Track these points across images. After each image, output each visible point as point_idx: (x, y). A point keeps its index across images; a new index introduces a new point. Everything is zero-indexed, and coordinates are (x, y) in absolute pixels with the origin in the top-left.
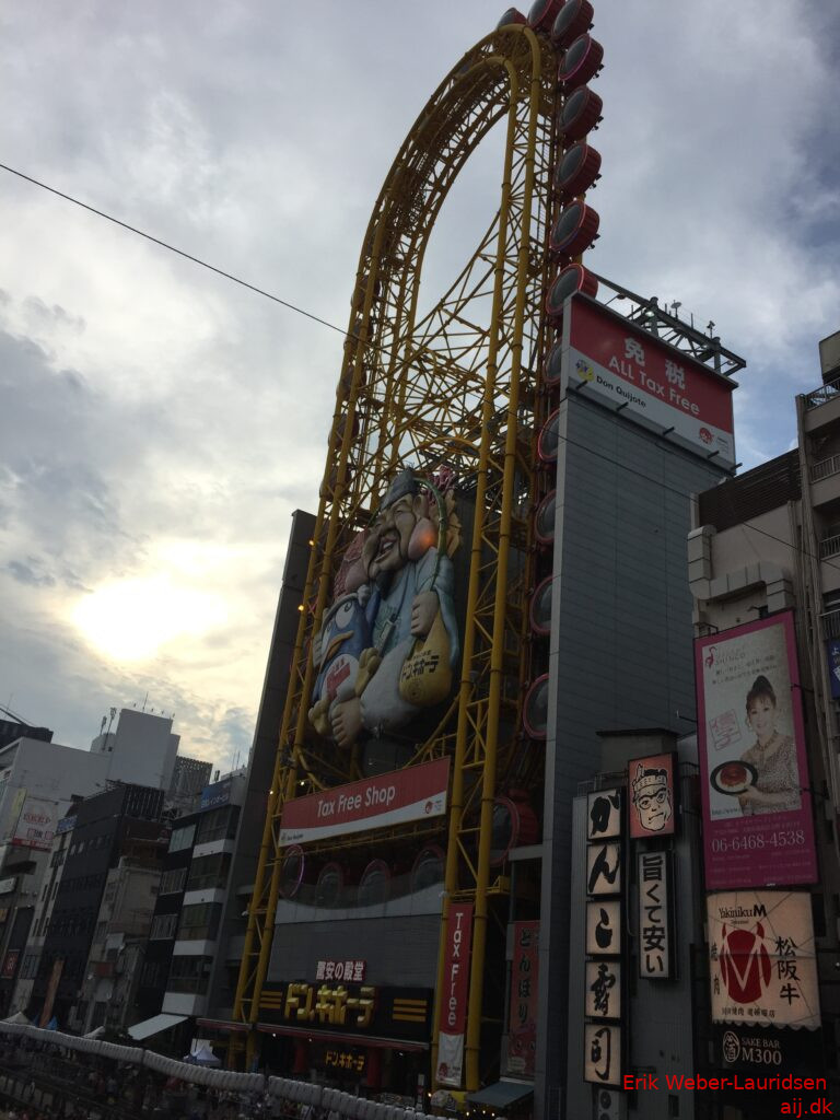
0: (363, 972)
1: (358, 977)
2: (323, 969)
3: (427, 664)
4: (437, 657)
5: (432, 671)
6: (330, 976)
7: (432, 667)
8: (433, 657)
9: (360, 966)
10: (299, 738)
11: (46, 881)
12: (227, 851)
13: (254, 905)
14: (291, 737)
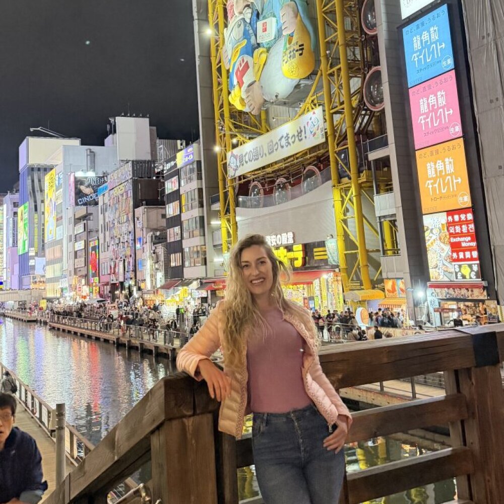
0: (294, 238)
1: (291, 241)
3: (297, 51)
6: (275, 243)
7: (301, 52)
8: (300, 46)
9: (290, 235)
10: (227, 115)
11: (101, 222)
12: (200, 187)
13: (222, 213)
14: (222, 115)
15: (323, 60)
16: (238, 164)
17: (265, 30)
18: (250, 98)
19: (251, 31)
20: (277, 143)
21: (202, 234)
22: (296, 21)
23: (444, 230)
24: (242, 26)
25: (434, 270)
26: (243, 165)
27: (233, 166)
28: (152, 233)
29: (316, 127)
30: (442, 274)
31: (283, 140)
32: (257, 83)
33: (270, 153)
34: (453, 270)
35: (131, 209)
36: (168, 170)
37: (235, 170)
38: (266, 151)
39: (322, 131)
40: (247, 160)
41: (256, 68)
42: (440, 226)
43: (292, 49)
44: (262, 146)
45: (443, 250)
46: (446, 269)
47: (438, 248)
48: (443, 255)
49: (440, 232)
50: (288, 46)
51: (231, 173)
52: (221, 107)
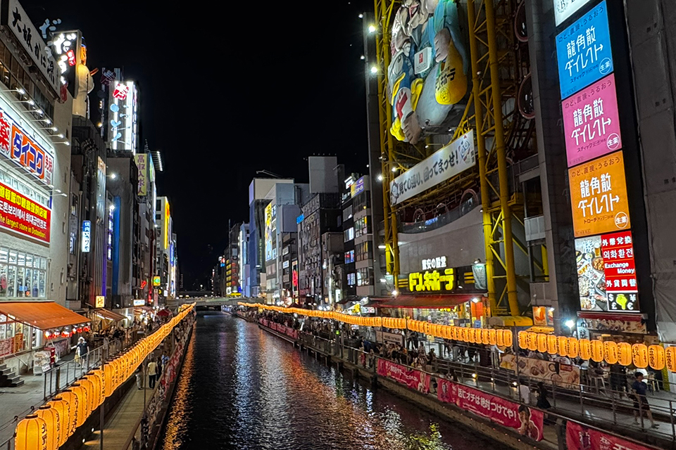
0: (446, 262)
1: (444, 265)
2: (426, 264)
3: (448, 76)
4: (454, 69)
5: (452, 79)
6: (429, 267)
7: (452, 76)
8: (451, 71)
9: (444, 259)
10: (390, 146)
11: (299, 246)
12: (369, 214)
13: (386, 239)
14: (387, 147)
15: (474, 82)
16: (399, 192)
17: (421, 61)
18: (408, 128)
19: (410, 64)
20: (432, 170)
21: (371, 257)
22: (449, 47)
23: (597, 255)
24: (402, 60)
25: (585, 298)
26: (403, 193)
27: (395, 194)
28: (333, 256)
29: (467, 151)
30: (595, 303)
31: (437, 166)
32: (414, 114)
33: (425, 180)
34: (606, 299)
35: (319, 235)
36: (345, 200)
37: (397, 198)
38: (422, 179)
39: (472, 154)
40: (406, 188)
41: (414, 99)
42: (594, 250)
43: (444, 75)
44: (419, 173)
45: (596, 277)
46: (598, 298)
47: (590, 275)
48: (596, 282)
49: (594, 257)
50: (440, 72)
51: (393, 200)
52: (386, 140)
